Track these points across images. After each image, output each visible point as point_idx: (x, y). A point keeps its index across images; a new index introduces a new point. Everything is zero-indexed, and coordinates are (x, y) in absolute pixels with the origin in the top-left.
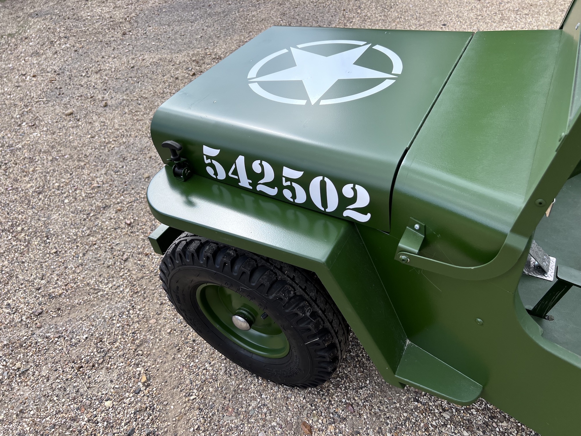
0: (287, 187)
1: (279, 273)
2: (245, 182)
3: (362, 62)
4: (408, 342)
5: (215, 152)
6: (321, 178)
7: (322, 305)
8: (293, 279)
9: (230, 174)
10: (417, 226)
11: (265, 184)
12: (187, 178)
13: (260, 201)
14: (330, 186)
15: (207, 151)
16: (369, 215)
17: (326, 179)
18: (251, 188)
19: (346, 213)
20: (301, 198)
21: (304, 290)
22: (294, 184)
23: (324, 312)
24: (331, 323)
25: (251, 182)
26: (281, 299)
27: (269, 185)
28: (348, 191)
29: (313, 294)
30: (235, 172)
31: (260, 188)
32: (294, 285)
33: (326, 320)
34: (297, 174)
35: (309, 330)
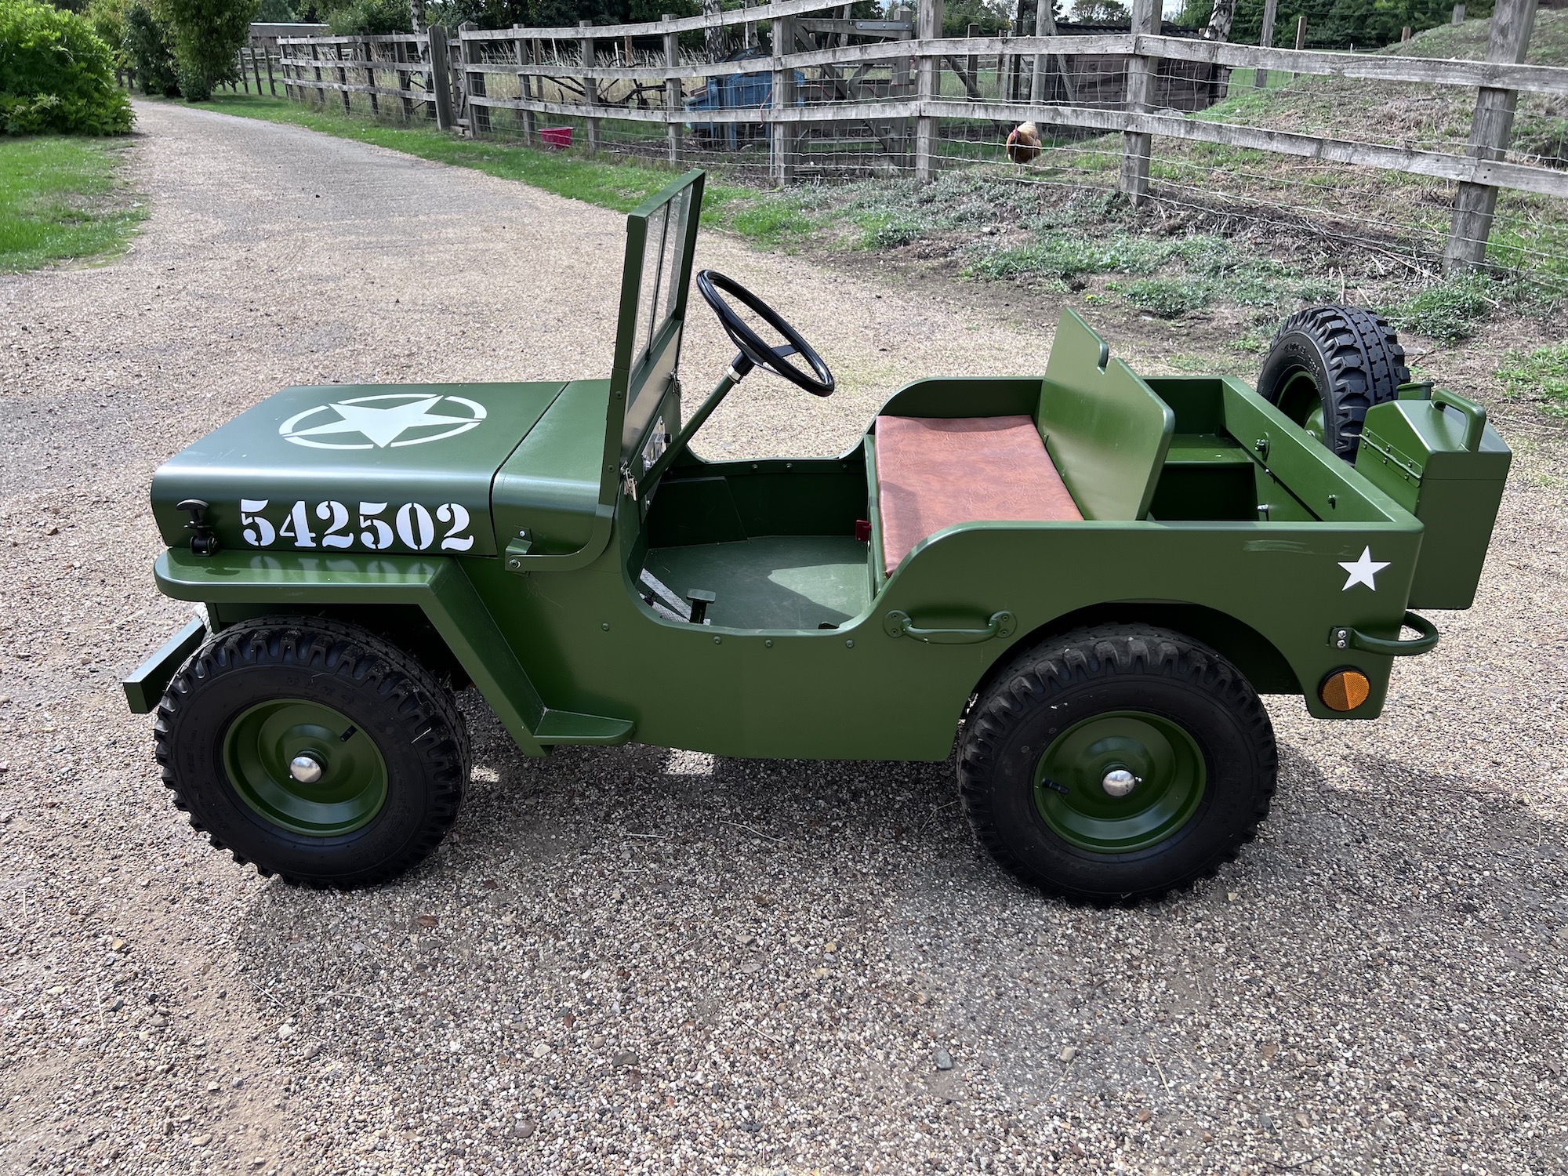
0: (367, 529)
1: (366, 647)
2: (305, 539)
3: (433, 411)
4: (546, 709)
5: (260, 505)
6: (410, 505)
7: (429, 687)
8: (386, 654)
9: (282, 533)
10: (522, 533)
11: (336, 533)
12: (214, 552)
13: (328, 562)
14: (423, 514)
15: (247, 506)
16: (471, 537)
17: (416, 505)
18: (314, 545)
19: (446, 544)
20: (386, 540)
21: (404, 666)
22: (376, 522)
23: (433, 695)
24: (445, 711)
25: (314, 535)
26: (373, 678)
27: (342, 532)
28: (443, 514)
29: (416, 672)
30: (291, 528)
31: (327, 541)
32: (389, 660)
33: (437, 706)
34: (379, 508)
35: (417, 717)
